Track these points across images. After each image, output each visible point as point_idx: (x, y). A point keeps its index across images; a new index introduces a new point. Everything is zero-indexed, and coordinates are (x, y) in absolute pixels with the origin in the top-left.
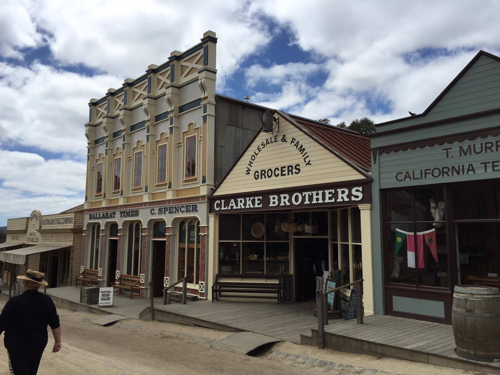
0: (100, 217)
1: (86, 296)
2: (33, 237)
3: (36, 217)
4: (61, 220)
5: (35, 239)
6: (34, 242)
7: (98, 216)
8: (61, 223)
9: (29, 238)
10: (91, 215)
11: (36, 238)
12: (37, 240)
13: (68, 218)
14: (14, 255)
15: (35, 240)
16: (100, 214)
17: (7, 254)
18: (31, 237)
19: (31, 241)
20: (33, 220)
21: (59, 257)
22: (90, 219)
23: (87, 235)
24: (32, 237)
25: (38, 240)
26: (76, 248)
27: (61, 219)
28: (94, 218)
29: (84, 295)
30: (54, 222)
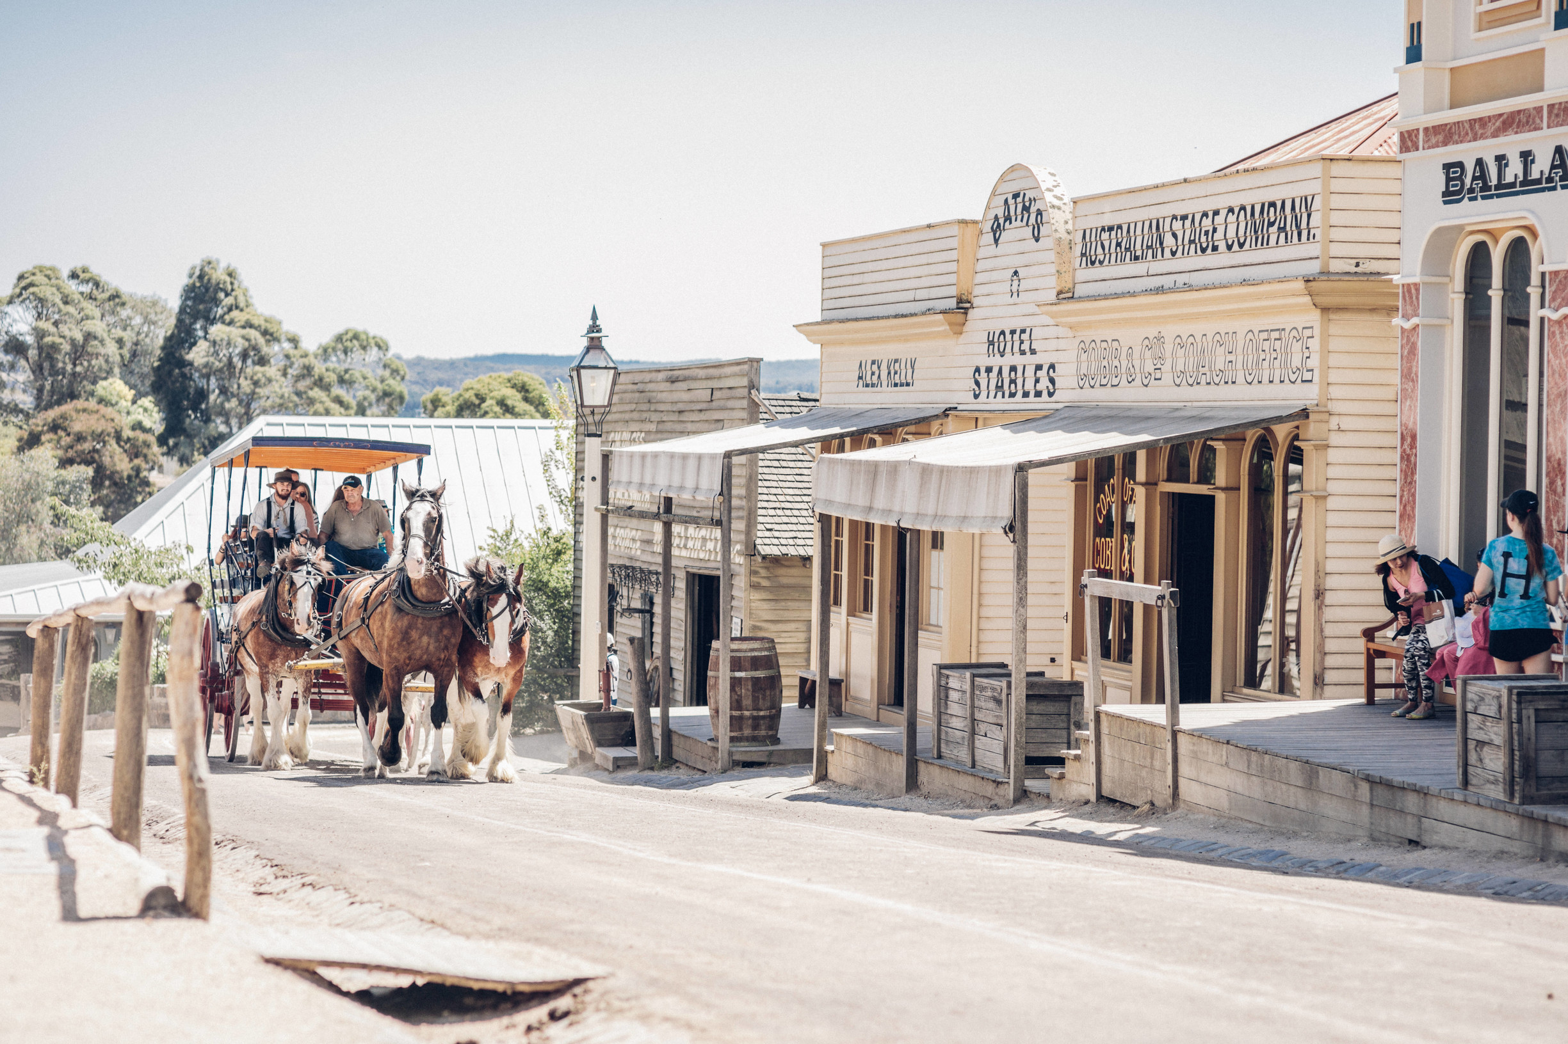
0: (1535, 175)
1: (1498, 740)
2: (1018, 360)
3: (1026, 209)
4: (1219, 219)
5: (1030, 371)
6: (1026, 394)
7: (1514, 170)
8: (1222, 246)
9: (989, 370)
10: (1460, 165)
11: (1039, 367)
12: (1044, 384)
13: (1272, 204)
14: (926, 470)
15: (1029, 386)
16: (1527, 157)
17: (874, 468)
18: (996, 361)
19: (999, 388)
20: (1004, 237)
21: (1221, 498)
22: (1451, 195)
23: (1427, 321)
24: (1008, 360)
25: (1052, 381)
26: (1346, 423)
27: (1216, 213)
28: (1486, 187)
29: (1481, 736)
30: (1169, 241)
